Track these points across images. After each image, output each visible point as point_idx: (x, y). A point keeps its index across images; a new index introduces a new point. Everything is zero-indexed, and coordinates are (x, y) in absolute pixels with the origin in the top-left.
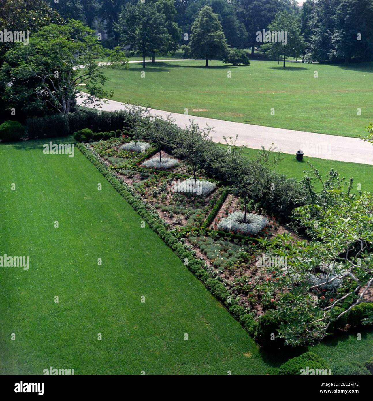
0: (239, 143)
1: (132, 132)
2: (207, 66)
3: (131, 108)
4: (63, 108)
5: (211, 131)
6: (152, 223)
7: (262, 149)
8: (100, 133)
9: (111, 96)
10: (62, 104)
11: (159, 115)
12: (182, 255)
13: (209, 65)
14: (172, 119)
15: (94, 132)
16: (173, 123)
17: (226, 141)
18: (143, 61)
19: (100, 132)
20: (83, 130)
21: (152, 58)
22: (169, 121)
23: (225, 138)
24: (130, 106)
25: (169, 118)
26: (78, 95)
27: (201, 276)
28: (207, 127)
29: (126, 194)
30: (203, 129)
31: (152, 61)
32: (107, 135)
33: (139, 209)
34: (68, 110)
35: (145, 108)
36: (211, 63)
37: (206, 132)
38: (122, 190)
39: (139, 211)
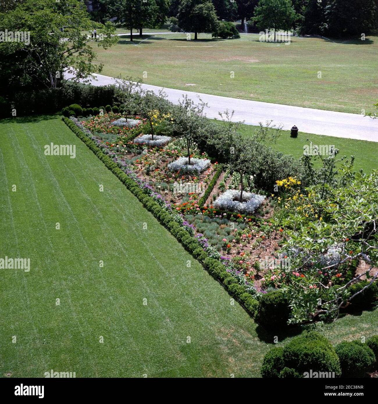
0: (235, 119)
1: (123, 107)
2: (196, 39)
3: (122, 82)
4: (50, 83)
5: (205, 107)
6: (147, 201)
7: (259, 125)
8: (89, 109)
9: (100, 70)
10: (49, 79)
11: (151, 90)
12: (179, 233)
13: (198, 38)
14: (163, 95)
15: (83, 107)
16: (164, 98)
17: (222, 116)
18: (130, 34)
19: (89, 107)
20: (72, 106)
21: (139, 31)
22: (160, 97)
23: (221, 114)
24: (120, 81)
25: (161, 93)
26: (65, 69)
27: (199, 255)
28: (201, 102)
29: (119, 172)
30: (197, 104)
31: (139, 34)
32: (96, 111)
33: (132, 186)
34: (55, 85)
35: (136, 83)
36: (201, 36)
37: (200, 108)
38: (114, 167)
39: (132, 188)
